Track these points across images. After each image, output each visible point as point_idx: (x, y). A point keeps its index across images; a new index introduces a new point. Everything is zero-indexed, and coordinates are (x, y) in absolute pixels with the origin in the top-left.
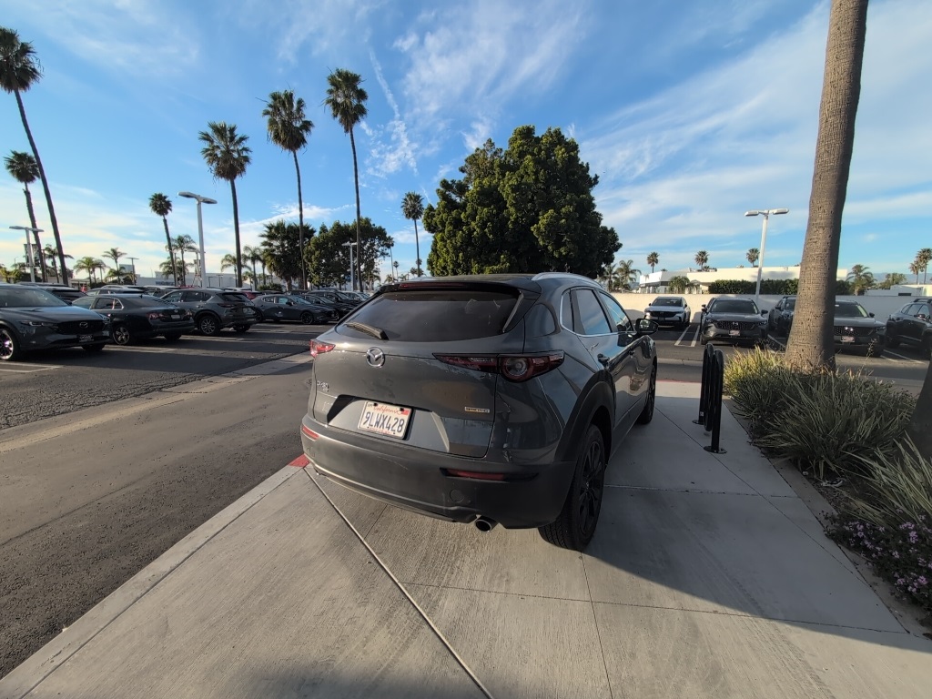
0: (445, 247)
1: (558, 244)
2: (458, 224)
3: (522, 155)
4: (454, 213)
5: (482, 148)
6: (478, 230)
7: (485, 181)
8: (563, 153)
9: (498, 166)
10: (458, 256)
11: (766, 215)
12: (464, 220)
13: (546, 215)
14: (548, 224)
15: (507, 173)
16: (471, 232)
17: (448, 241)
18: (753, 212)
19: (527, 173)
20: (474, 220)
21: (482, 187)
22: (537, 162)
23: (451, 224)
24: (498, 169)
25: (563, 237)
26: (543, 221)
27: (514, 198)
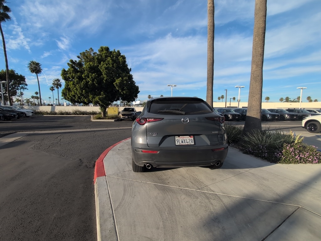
0: (75, 87)
1: (123, 90)
2: (80, 79)
3: (106, 57)
4: (79, 74)
5: (88, 50)
6: (91, 82)
7: (91, 63)
8: (122, 59)
9: (96, 59)
10: (82, 91)
11: (172, 86)
12: (84, 77)
13: (119, 79)
14: (120, 83)
15: (102, 62)
16: (87, 82)
17: (77, 85)
18: (169, 85)
19: (109, 63)
20: (89, 77)
21: (90, 65)
22: (113, 60)
23: (77, 78)
24: (96, 60)
25: (124, 87)
26: (118, 81)
27: (106, 72)
